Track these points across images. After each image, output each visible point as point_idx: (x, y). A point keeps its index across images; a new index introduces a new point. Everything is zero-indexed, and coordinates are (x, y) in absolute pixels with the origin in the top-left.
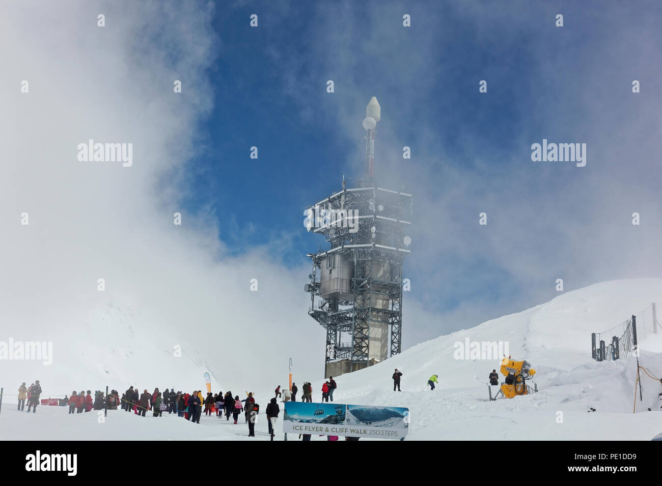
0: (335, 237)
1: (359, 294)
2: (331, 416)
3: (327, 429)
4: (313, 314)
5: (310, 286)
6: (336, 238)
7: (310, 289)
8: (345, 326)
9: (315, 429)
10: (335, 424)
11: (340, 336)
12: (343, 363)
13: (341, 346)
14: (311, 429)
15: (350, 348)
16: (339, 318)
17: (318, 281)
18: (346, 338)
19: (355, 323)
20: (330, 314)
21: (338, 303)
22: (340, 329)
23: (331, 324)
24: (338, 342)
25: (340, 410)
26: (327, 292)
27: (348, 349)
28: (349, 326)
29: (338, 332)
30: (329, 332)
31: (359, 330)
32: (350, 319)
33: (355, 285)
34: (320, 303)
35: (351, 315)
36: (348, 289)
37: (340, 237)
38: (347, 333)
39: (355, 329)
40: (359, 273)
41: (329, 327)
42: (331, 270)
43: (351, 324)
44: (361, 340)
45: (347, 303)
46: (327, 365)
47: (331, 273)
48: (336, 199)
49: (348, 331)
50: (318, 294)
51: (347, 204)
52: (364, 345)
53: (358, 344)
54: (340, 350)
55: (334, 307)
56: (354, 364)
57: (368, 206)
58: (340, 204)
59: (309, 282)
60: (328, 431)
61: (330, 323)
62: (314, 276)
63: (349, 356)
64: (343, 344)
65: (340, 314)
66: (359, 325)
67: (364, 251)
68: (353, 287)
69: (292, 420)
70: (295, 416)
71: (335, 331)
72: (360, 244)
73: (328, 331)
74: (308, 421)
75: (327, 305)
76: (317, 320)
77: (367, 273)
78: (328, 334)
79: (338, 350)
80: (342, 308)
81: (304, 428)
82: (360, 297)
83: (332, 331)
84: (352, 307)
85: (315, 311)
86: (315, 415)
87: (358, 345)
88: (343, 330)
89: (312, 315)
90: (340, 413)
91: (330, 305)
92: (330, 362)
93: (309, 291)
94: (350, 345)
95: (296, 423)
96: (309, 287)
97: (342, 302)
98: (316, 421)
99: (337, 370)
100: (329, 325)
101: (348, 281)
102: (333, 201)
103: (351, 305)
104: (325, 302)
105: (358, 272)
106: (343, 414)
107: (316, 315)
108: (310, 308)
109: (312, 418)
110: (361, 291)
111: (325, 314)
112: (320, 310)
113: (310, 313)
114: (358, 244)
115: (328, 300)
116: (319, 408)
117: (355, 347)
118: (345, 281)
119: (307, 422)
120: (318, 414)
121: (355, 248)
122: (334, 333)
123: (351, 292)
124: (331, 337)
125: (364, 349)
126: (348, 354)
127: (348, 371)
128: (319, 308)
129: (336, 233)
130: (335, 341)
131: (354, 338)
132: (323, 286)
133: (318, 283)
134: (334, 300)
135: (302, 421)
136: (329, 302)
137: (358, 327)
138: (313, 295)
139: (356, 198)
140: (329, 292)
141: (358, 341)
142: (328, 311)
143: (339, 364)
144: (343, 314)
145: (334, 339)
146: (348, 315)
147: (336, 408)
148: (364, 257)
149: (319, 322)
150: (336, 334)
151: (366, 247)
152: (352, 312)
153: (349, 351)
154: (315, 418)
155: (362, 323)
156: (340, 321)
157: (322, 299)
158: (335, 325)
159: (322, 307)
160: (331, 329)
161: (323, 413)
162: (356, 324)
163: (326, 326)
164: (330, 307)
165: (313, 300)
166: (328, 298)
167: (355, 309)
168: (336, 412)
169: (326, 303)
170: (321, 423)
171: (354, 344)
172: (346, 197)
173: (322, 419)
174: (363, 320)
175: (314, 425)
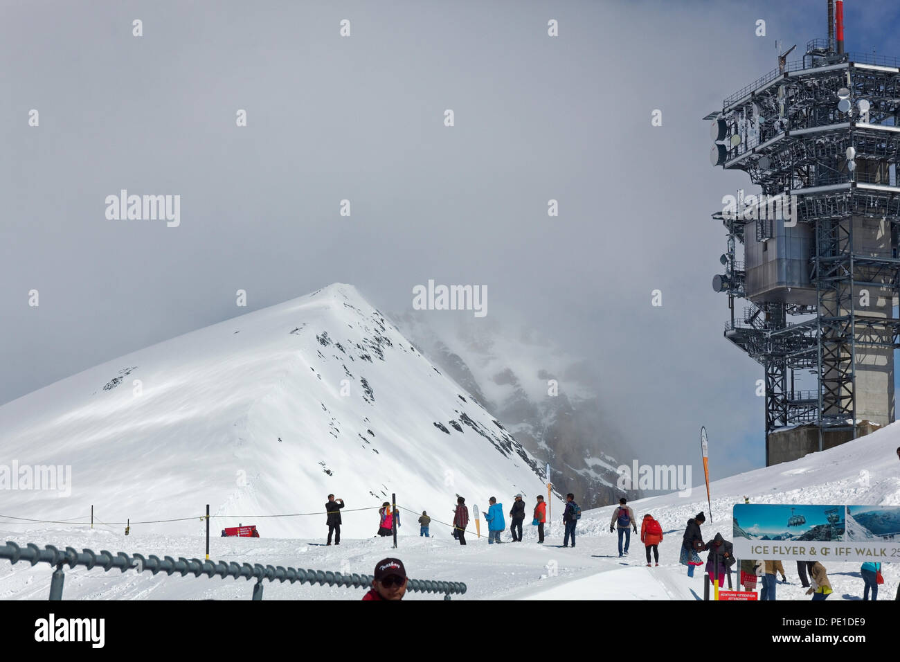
0: (769, 173)
1: (829, 289)
2: (818, 527)
3: (813, 549)
4: (734, 335)
5: (724, 278)
6: (772, 176)
7: (726, 285)
8: (802, 356)
9: (791, 551)
10: (826, 540)
11: (792, 378)
12: (802, 431)
13: (796, 399)
14: (784, 550)
15: (816, 401)
16: (789, 341)
17: (740, 267)
18: (806, 382)
19: (822, 350)
20: (769, 334)
21: (785, 310)
22: (792, 363)
23: (772, 355)
24: (789, 389)
25: (834, 515)
26: (760, 289)
27: (811, 404)
28: (808, 356)
29: (789, 371)
30: (770, 371)
31: (832, 364)
32: (813, 341)
33: (819, 270)
34: (747, 312)
35: (814, 333)
36: (803, 282)
37: (781, 172)
38: (807, 370)
39: (824, 361)
40: (824, 246)
41: (769, 361)
42: (766, 244)
43: (816, 352)
44: (836, 385)
45: (803, 310)
46: (770, 437)
47: (766, 248)
48: (768, 95)
49: (808, 366)
50: (741, 295)
51: (792, 103)
52: (844, 393)
53: (831, 391)
54: (796, 405)
55: (776, 319)
56: (826, 432)
57: (837, 103)
58: (777, 105)
59: (722, 270)
60: (815, 553)
61: (769, 352)
62: (732, 257)
63: (813, 416)
64: (800, 394)
65: (789, 332)
66: (830, 352)
67: (833, 200)
68: (815, 274)
69: (748, 536)
70: (753, 529)
71: (782, 367)
72: (825, 184)
73: (767, 370)
74: (778, 538)
75: (762, 316)
76: (743, 347)
77: (843, 244)
78: (767, 374)
79: (790, 407)
80: (793, 319)
81: (770, 550)
82: (829, 295)
83: (775, 368)
84: (814, 316)
85: (738, 329)
86: (789, 526)
87: (831, 395)
88: (798, 366)
89: (734, 339)
90: (836, 521)
91: (768, 316)
92: (776, 431)
93: (723, 289)
94: (815, 396)
95: (756, 542)
96: (723, 282)
97: (792, 308)
98: (791, 536)
99: (790, 446)
100: (768, 357)
101: (803, 264)
102: (762, 100)
103: (811, 312)
104: (757, 309)
105: (823, 242)
106: (840, 522)
107: (739, 338)
108: (727, 324)
109: (784, 532)
110: (832, 283)
111: (757, 333)
112: (748, 326)
113: (728, 333)
114: (820, 184)
115: (763, 305)
116: (796, 513)
117: (825, 398)
118: (797, 264)
119: (775, 539)
120: (794, 524)
121: (814, 194)
122: (779, 372)
123: (810, 285)
124: (773, 381)
125: (844, 403)
126: (811, 414)
127: (814, 448)
128: (746, 322)
129: (772, 166)
130: (784, 388)
131: (823, 380)
132: (751, 278)
133: (740, 272)
134: (775, 304)
135: (766, 538)
136: (766, 309)
137: (830, 356)
138: (732, 298)
139: (809, 89)
140: (765, 288)
141: (832, 385)
142: (766, 327)
143: (793, 436)
144: (796, 332)
145: (780, 384)
146: (807, 334)
147: (827, 513)
148: (835, 212)
149: (746, 350)
150: (784, 374)
151: (837, 191)
152: (814, 327)
153: (813, 408)
154: (791, 531)
155: (838, 348)
156: (790, 347)
157: (750, 304)
158: (782, 356)
159: (750, 321)
160: (773, 364)
161: (803, 523)
162: (826, 352)
163: (762, 358)
164: (767, 319)
165: (732, 308)
166: (763, 301)
167: (821, 320)
168: (828, 519)
169: (758, 312)
170: (801, 539)
171: (823, 392)
172: (787, 89)
173: (803, 532)
174: (841, 342)
175: (788, 543)
